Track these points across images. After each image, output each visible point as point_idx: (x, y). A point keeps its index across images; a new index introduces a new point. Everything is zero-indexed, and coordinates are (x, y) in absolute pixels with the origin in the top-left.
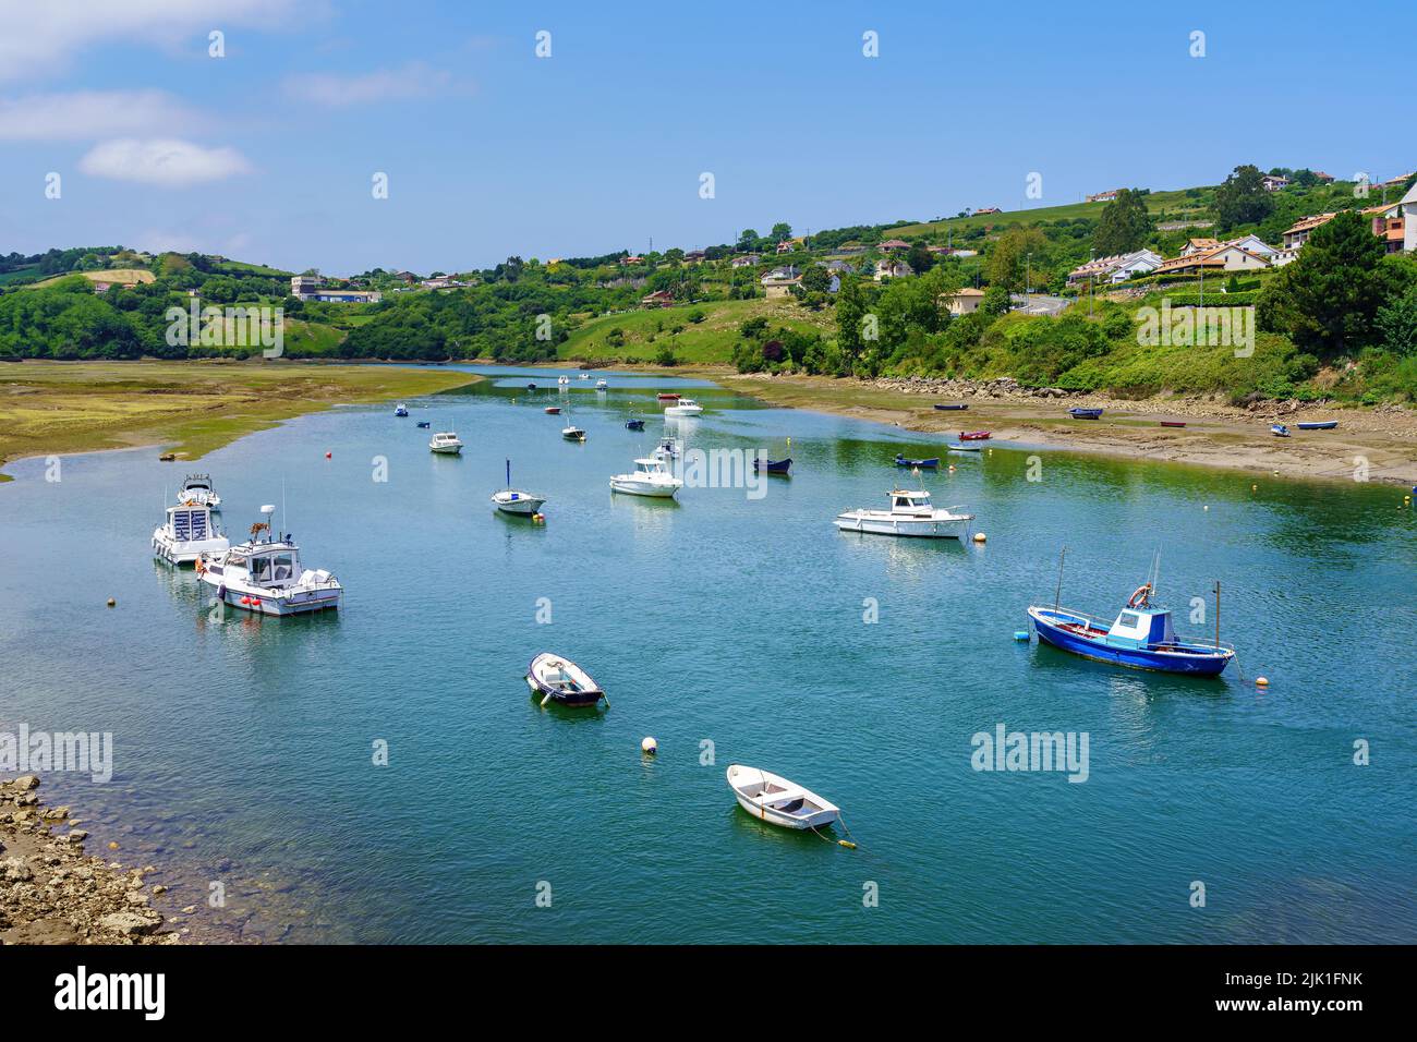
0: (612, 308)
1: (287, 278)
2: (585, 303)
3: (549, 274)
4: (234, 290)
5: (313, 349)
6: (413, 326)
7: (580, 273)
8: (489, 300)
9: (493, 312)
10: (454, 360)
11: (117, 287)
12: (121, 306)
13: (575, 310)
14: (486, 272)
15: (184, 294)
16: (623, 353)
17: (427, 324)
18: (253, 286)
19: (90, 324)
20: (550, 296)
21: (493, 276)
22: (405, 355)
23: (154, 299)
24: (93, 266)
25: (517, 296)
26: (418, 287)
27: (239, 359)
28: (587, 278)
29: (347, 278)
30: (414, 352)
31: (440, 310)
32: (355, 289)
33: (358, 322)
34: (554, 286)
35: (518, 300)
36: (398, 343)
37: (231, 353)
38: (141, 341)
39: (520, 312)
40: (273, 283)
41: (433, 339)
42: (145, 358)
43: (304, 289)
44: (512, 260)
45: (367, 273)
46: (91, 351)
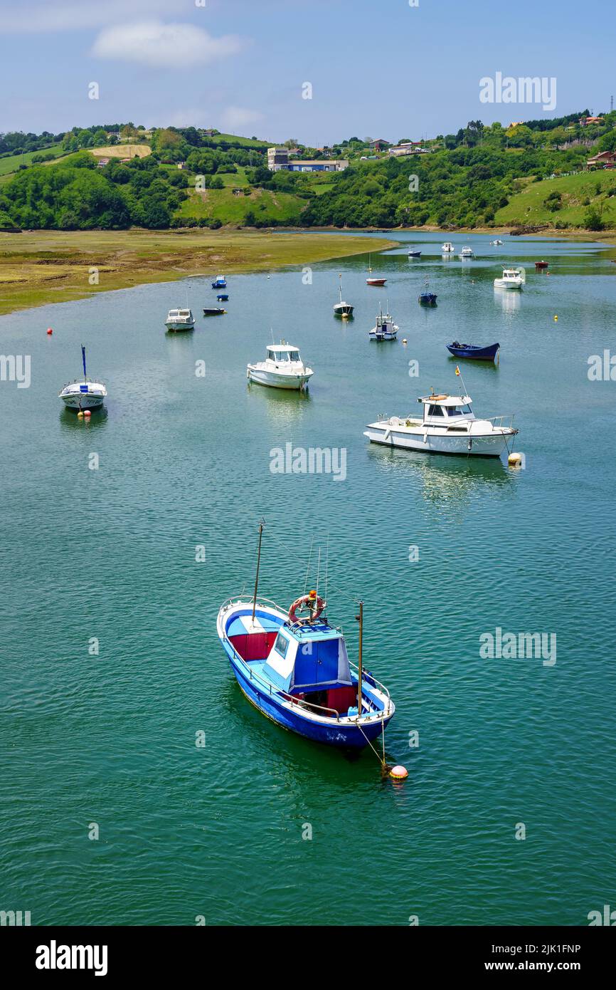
0: (556, 171)
1: (263, 150)
2: (534, 166)
3: (507, 138)
4: (214, 162)
5: (278, 218)
6: (369, 193)
7: (536, 135)
8: (443, 166)
9: (445, 177)
10: (404, 227)
11: (115, 161)
12: (116, 180)
13: (523, 174)
14: (449, 137)
15: (172, 167)
16: (557, 217)
17: (382, 191)
18: (234, 158)
19: (88, 197)
20: (504, 160)
21: (454, 141)
22: (360, 222)
23: (143, 172)
24: (103, 142)
25: (471, 161)
26: (384, 155)
27: (213, 228)
28: (543, 140)
29: (321, 148)
30: (368, 219)
31: (395, 177)
32: (326, 159)
33: (319, 190)
34: (508, 150)
35: (471, 165)
36: (354, 211)
37: (207, 223)
38: (130, 212)
39: (468, 178)
40: (251, 155)
41: (385, 206)
42: (133, 228)
43: (278, 159)
44: (472, 124)
45: (345, 142)
46: (88, 223)
